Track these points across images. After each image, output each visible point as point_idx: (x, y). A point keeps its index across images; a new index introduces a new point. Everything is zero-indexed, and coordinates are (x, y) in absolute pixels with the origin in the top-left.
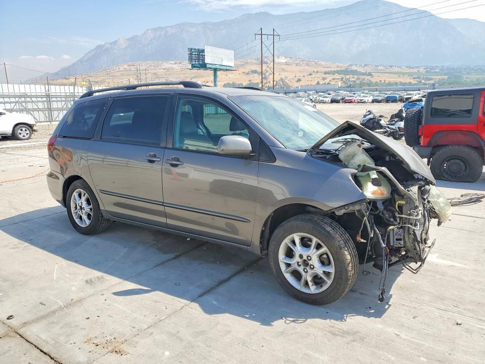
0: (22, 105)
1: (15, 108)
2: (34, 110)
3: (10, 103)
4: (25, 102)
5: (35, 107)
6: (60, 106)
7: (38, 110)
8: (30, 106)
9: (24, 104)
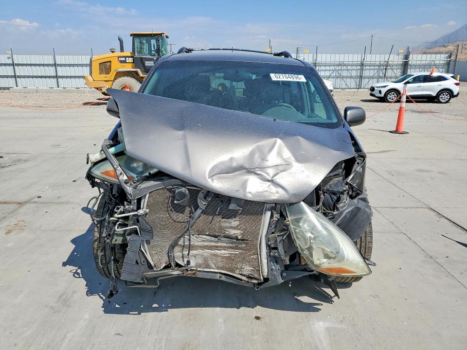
0: (338, 73)
1: (332, 75)
2: (347, 77)
3: (325, 70)
4: (341, 70)
5: (349, 75)
6: (372, 75)
7: (351, 77)
8: (345, 73)
9: (340, 72)
